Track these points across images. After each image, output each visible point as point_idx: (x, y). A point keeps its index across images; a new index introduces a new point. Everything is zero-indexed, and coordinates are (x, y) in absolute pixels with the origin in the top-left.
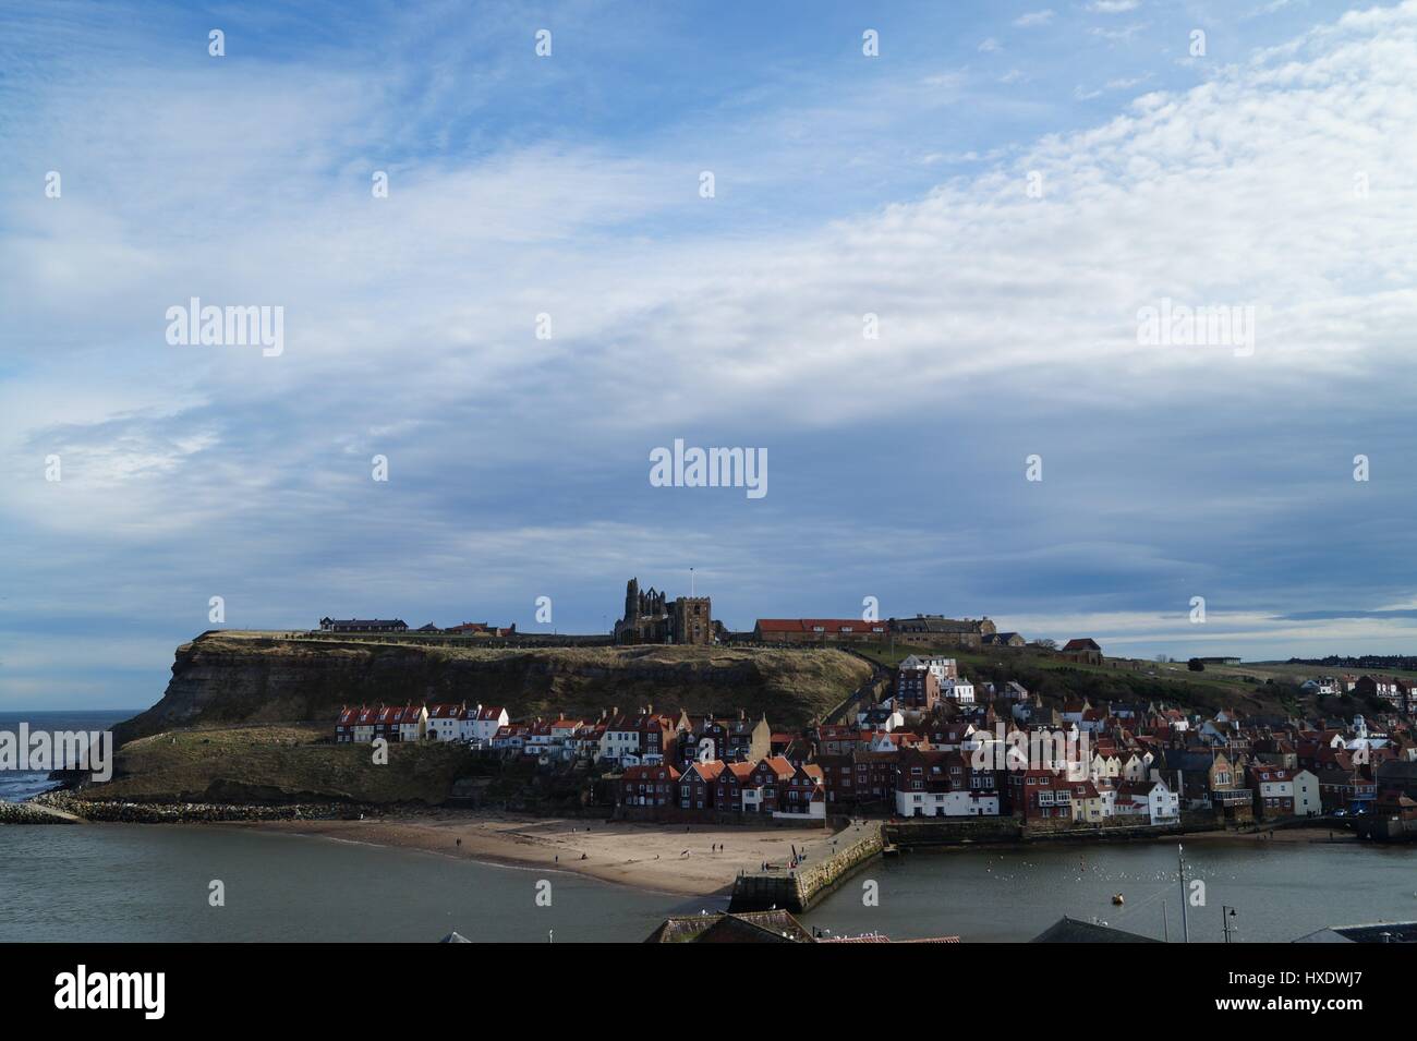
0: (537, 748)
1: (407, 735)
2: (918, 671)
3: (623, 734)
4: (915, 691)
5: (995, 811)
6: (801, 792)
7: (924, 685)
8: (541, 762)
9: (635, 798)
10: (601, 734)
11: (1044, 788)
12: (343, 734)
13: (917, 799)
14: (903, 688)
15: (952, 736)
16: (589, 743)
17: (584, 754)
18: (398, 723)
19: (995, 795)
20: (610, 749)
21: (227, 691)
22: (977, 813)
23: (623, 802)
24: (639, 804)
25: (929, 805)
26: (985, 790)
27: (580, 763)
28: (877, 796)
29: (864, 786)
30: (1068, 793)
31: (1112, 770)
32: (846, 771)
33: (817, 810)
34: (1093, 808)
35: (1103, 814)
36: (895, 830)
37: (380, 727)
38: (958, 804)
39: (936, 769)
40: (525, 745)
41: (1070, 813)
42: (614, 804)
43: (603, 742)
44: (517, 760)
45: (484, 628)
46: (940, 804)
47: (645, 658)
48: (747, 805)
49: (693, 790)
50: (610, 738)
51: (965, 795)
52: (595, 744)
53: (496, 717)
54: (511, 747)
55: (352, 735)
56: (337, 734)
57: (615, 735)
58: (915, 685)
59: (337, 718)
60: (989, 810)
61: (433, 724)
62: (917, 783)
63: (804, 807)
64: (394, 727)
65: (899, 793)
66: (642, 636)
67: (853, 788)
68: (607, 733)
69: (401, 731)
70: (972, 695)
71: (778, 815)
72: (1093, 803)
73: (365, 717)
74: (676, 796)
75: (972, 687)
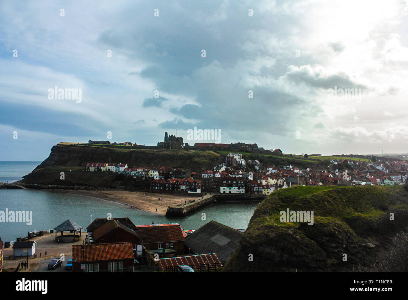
0: (133, 174)
1: (103, 170)
2: (231, 157)
3: (154, 171)
4: (229, 162)
5: (244, 192)
6: (195, 187)
7: (232, 160)
8: (134, 177)
9: (155, 187)
10: (149, 171)
11: (256, 187)
12: (87, 169)
13: (224, 189)
14: (227, 161)
15: (236, 173)
16: (146, 173)
17: (144, 176)
18: (101, 167)
19: (244, 188)
20: (151, 175)
21: (61, 158)
22: (239, 192)
23: (152, 188)
24: (156, 189)
25: (227, 190)
26: (242, 187)
27: (144, 178)
28: (215, 188)
29: (211, 186)
30: (262, 188)
31: (274, 182)
32: (207, 182)
33: (199, 191)
34: (268, 191)
35: (270, 193)
36: (218, 197)
37: (96, 168)
38: (235, 190)
39: (229, 182)
40: (130, 173)
41: (262, 193)
42: (150, 188)
43: (150, 173)
44: (128, 177)
45: (129, 143)
46: (230, 190)
47: (163, 152)
48: (182, 189)
49: (169, 185)
50: (151, 172)
51: (236, 188)
52: (147, 174)
53: (124, 166)
54: (127, 174)
55: (89, 169)
56: (86, 169)
57: (152, 171)
58: (230, 160)
59: (86, 165)
60: (242, 192)
61: (109, 167)
62: (224, 185)
63: (196, 191)
64: (100, 168)
65: (220, 187)
66: (164, 147)
67: (209, 186)
68: (150, 171)
69: (101, 169)
70: (245, 163)
71: (189, 192)
72: (268, 190)
73: (92, 165)
74: (165, 187)
75: (245, 161)
